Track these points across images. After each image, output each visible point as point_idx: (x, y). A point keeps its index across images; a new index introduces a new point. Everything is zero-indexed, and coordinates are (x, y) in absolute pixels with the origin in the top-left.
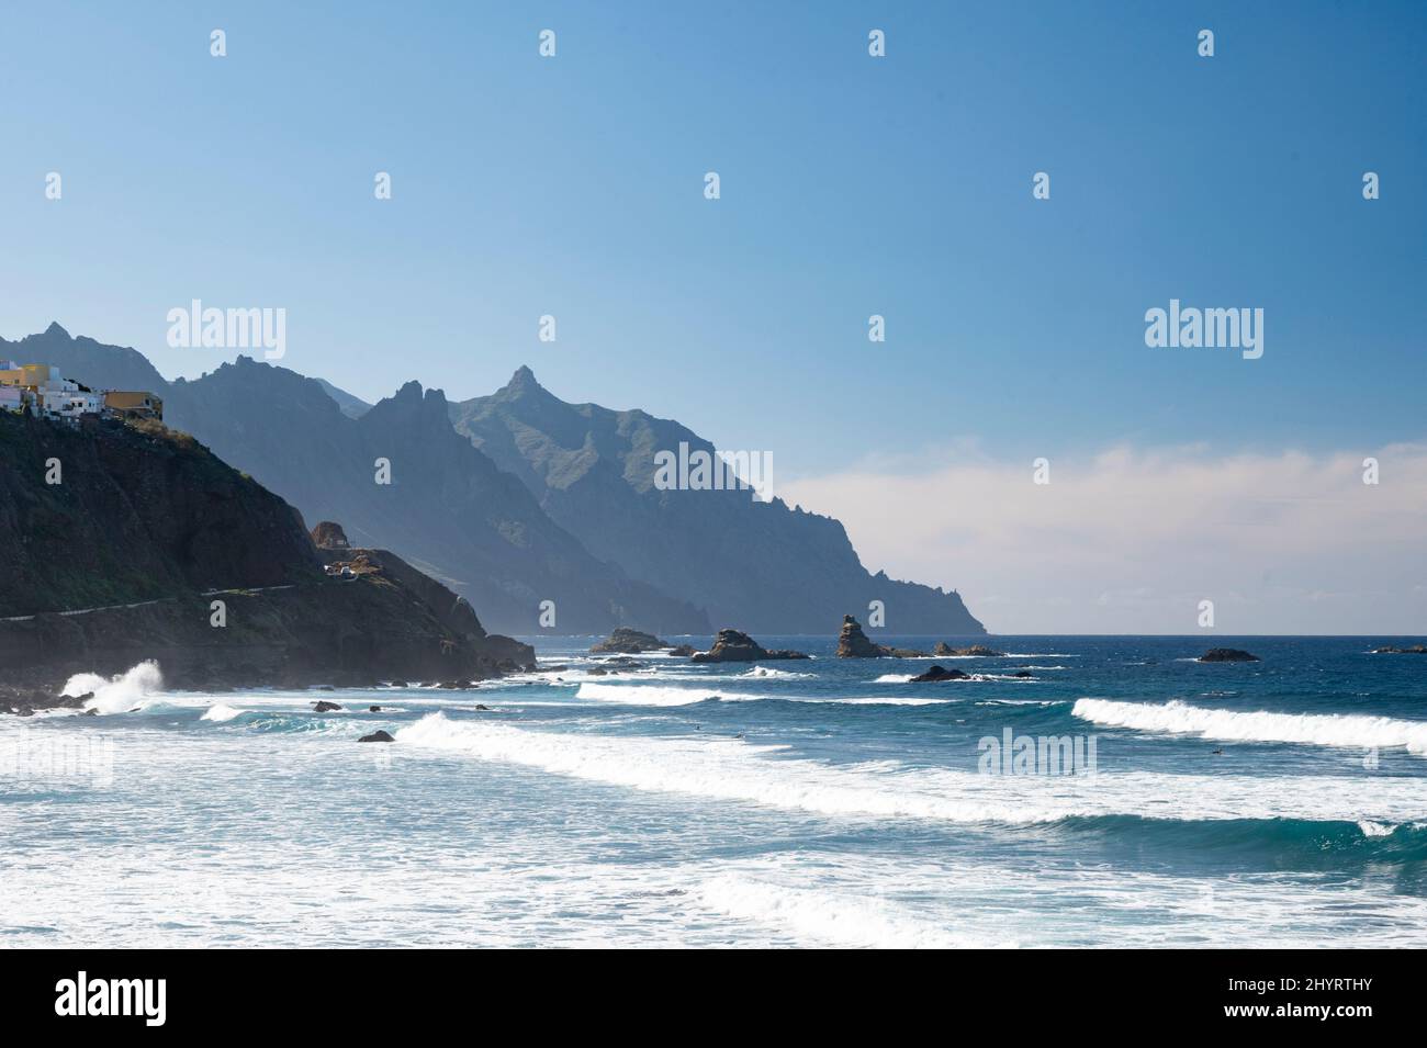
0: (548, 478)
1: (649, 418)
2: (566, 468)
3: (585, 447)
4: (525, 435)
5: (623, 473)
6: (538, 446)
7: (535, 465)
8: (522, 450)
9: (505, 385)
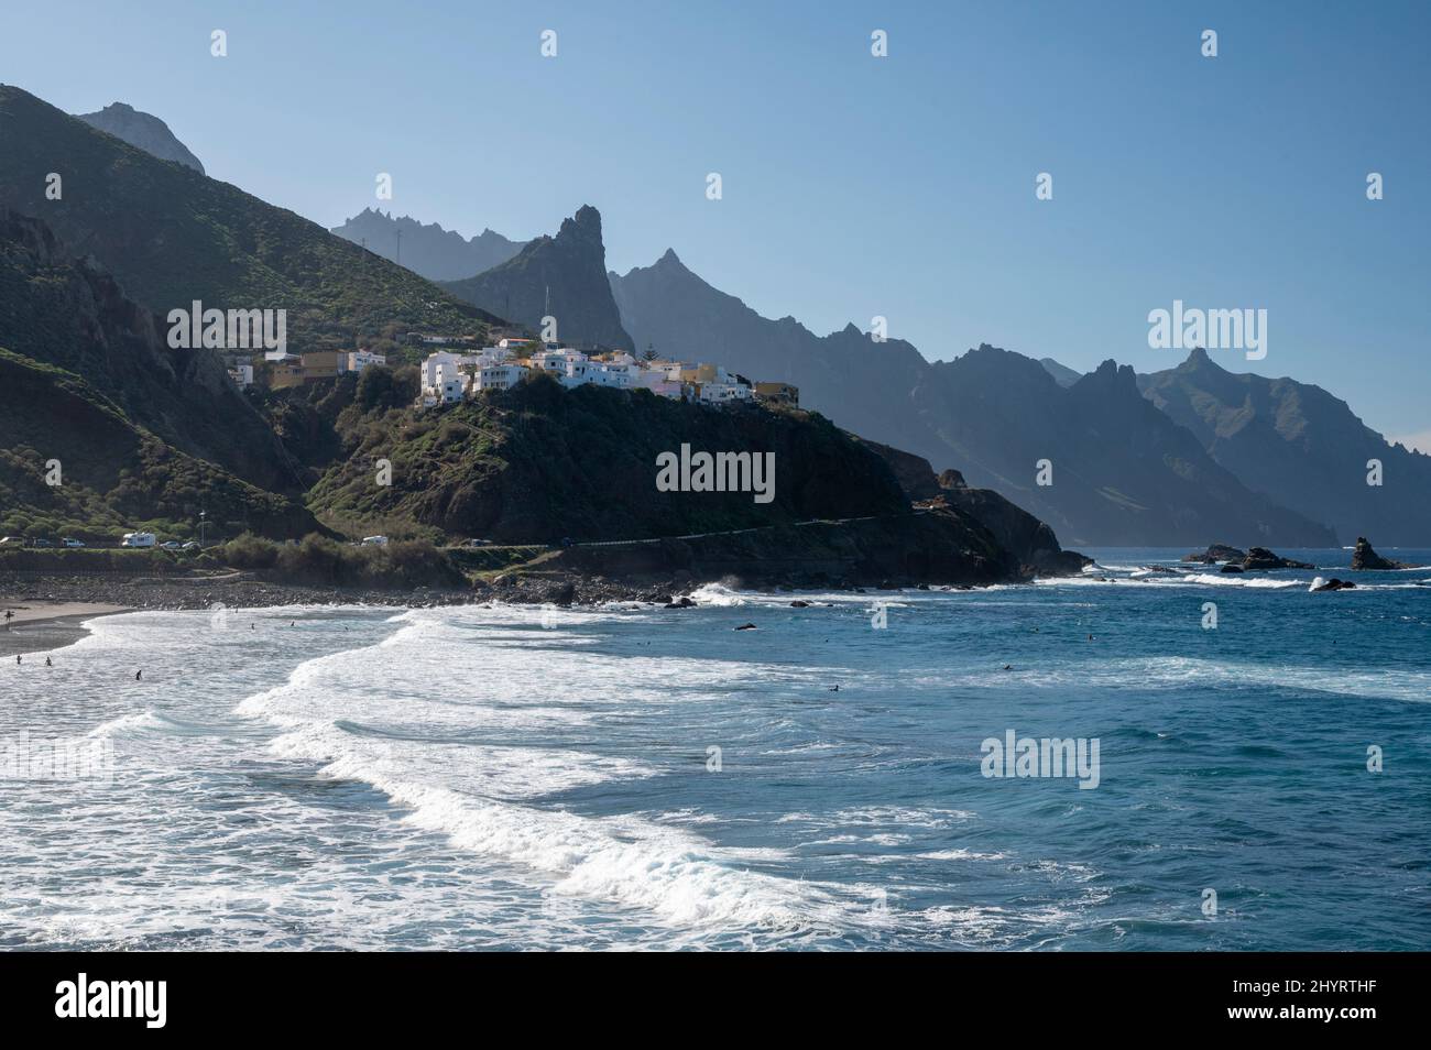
0: (1217, 430)
1: (1296, 384)
2: (1231, 422)
3: (1245, 406)
4: (1199, 398)
5: (1275, 425)
6: (1209, 406)
7: (1206, 421)
8: (1197, 410)
9: (1185, 360)
